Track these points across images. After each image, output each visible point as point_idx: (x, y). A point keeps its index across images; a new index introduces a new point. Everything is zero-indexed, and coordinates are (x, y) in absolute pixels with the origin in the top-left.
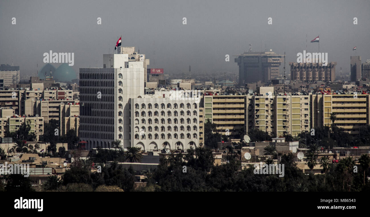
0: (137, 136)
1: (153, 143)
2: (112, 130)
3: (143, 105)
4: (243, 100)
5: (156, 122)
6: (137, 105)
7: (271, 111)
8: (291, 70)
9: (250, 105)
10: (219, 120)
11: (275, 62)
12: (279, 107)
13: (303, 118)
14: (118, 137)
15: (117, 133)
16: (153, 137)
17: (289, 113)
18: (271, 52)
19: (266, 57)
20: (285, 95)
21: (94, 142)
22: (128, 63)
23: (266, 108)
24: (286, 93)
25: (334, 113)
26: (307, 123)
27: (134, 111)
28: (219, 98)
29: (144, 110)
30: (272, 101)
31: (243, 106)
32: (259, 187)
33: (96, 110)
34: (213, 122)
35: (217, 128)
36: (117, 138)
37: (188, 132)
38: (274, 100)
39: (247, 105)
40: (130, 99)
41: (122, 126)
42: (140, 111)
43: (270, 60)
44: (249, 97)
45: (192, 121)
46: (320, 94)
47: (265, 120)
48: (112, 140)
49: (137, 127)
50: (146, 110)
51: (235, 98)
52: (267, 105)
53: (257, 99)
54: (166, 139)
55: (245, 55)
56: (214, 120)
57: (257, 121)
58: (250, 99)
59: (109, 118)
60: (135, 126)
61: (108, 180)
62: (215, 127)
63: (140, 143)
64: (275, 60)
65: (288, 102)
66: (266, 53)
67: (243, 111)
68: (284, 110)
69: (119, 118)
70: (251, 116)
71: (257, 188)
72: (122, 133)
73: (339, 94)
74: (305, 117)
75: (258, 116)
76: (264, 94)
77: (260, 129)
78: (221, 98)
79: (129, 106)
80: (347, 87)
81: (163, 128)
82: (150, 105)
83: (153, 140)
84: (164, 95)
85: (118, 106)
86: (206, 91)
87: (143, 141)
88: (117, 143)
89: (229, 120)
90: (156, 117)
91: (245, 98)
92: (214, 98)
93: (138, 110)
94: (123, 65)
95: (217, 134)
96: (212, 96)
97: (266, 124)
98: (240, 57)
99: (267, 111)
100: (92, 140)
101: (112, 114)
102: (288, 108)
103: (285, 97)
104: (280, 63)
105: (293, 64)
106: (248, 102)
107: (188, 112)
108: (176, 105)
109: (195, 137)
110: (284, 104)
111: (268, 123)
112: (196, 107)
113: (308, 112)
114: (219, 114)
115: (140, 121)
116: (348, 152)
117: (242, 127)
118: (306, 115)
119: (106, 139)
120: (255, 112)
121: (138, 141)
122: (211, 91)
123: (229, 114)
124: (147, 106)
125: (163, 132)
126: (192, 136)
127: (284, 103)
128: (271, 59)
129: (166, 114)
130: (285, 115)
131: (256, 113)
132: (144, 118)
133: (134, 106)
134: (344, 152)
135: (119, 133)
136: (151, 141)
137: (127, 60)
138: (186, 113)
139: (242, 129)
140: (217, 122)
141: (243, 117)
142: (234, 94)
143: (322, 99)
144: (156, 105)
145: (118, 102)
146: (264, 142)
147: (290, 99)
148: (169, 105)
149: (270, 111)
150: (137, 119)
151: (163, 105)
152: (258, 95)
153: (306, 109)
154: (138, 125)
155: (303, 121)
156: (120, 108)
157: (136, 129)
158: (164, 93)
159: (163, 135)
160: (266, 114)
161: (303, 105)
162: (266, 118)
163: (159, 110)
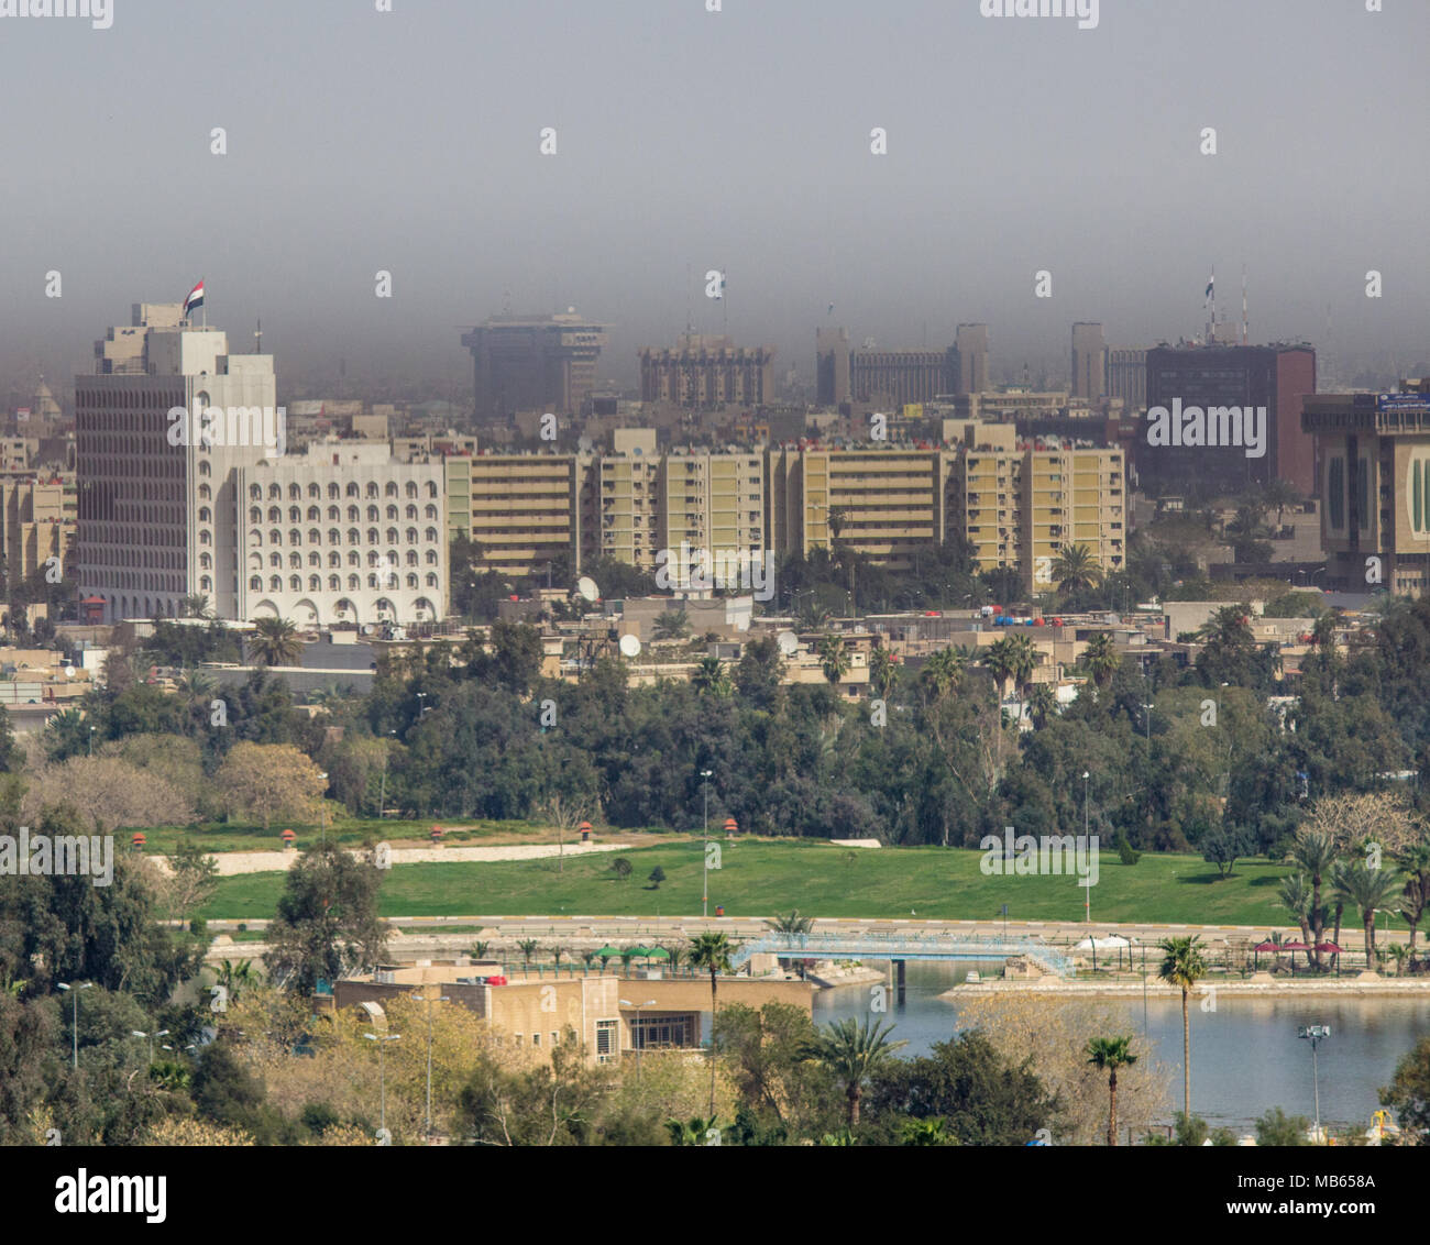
0: (255, 582)
1: (307, 602)
2: (181, 562)
3: (275, 489)
4: (563, 470)
5: (312, 540)
6: (255, 488)
7: (651, 502)
8: (642, 371)
9: (586, 485)
10: (490, 530)
11: (583, 344)
12: (675, 491)
13: (745, 523)
14: (198, 584)
15: (196, 572)
16: (306, 583)
17: (703, 509)
18: (570, 315)
19: (556, 330)
20: (690, 453)
21: (124, 599)
22: (226, 357)
23: (635, 495)
24: (694, 449)
25: (834, 509)
26: (756, 539)
27: (248, 508)
28: (489, 464)
29: (277, 502)
30: (653, 473)
31: (563, 487)
32: (717, 745)
33: (129, 502)
34: (472, 537)
35: (488, 556)
36: (194, 589)
37: (409, 569)
38: (661, 470)
39: (579, 487)
40: (234, 471)
41: (211, 551)
42: (264, 506)
43: (569, 339)
44: (583, 460)
45: (422, 535)
46: (793, 449)
47: (634, 530)
48: (182, 596)
49: (257, 555)
50: (284, 504)
51: (537, 463)
52: (638, 485)
53: (609, 467)
54: (345, 592)
55: (492, 324)
56: (476, 530)
57: (609, 535)
58: (585, 468)
59: (170, 527)
60: (250, 551)
61: (241, 723)
62: (481, 552)
63: (268, 603)
64: (584, 339)
65: (700, 475)
66: (556, 318)
67: (564, 504)
68: (690, 500)
69: (201, 526)
70: (590, 520)
71: (713, 748)
72: (212, 574)
73: (850, 451)
74: (752, 519)
75: (611, 519)
76: (629, 451)
77: (617, 557)
78: (497, 463)
79: (231, 490)
80: (815, 422)
81: (334, 557)
82: (294, 488)
83: (306, 593)
84: (336, 457)
85: (198, 492)
86: (434, 439)
87: (275, 597)
88: (198, 605)
89: (522, 530)
90: (314, 524)
91: (572, 464)
92: (475, 464)
93: (257, 503)
94: (211, 367)
95: (492, 574)
96: (468, 459)
97: (636, 543)
98: (478, 331)
99: (638, 502)
100: (117, 593)
101: (180, 516)
102: (699, 496)
103: (691, 459)
104: (598, 349)
105: (648, 351)
106: (581, 476)
107: (411, 510)
108: (372, 487)
109: (430, 584)
110: (689, 483)
111: (641, 541)
112: (433, 493)
113: (759, 506)
114: (489, 513)
115: (266, 538)
116: (914, 629)
117: (561, 552)
118: (753, 514)
119: (163, 589)
120: (603, 506)
121: (258, 597)
122: (449, 440)
123: (522, 513)
124: (285, 491)
125: (336, 571)
126: (422, 581)
127: (691, 477)
128: (571, 336)
129: (344, 513)
130: (692, 515)
131: (606, 509)
132: (278, 526)
133: (248, 492)
134: (902, 630)
135: (200, 572)
136: (300, 596)
137: (222, 351)
138: (402, 512)
139: (560, 558)
140: (483, 538)
141: (564, 520)
142: (534, 452)
143: (798, 466)
144: (314, 488)
145: (196, 479)
146: (650, 598)
147: (705, 467)
148: (352, 489)
149: (645, 502)
150: (256, 532)
151: (333, 488)
152: (609, 455)
153: (754, 497)
154: (258, 550)
155: (746, 533)
156: (203, 495)
157: (254, 562)
158: (335, 449)
159: (334, 580)
160: (635, 512)
161: (746, 483)
162: (636, 525)
163: (323, 503)
